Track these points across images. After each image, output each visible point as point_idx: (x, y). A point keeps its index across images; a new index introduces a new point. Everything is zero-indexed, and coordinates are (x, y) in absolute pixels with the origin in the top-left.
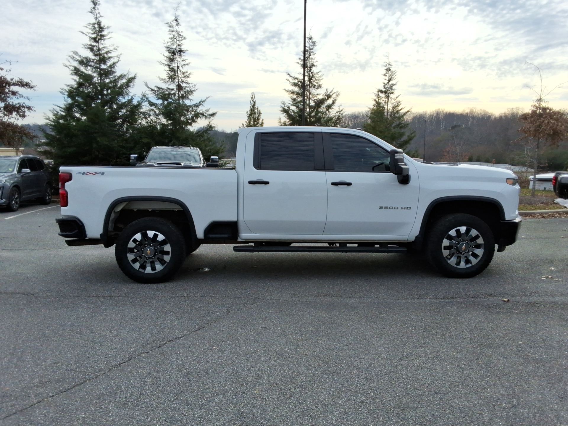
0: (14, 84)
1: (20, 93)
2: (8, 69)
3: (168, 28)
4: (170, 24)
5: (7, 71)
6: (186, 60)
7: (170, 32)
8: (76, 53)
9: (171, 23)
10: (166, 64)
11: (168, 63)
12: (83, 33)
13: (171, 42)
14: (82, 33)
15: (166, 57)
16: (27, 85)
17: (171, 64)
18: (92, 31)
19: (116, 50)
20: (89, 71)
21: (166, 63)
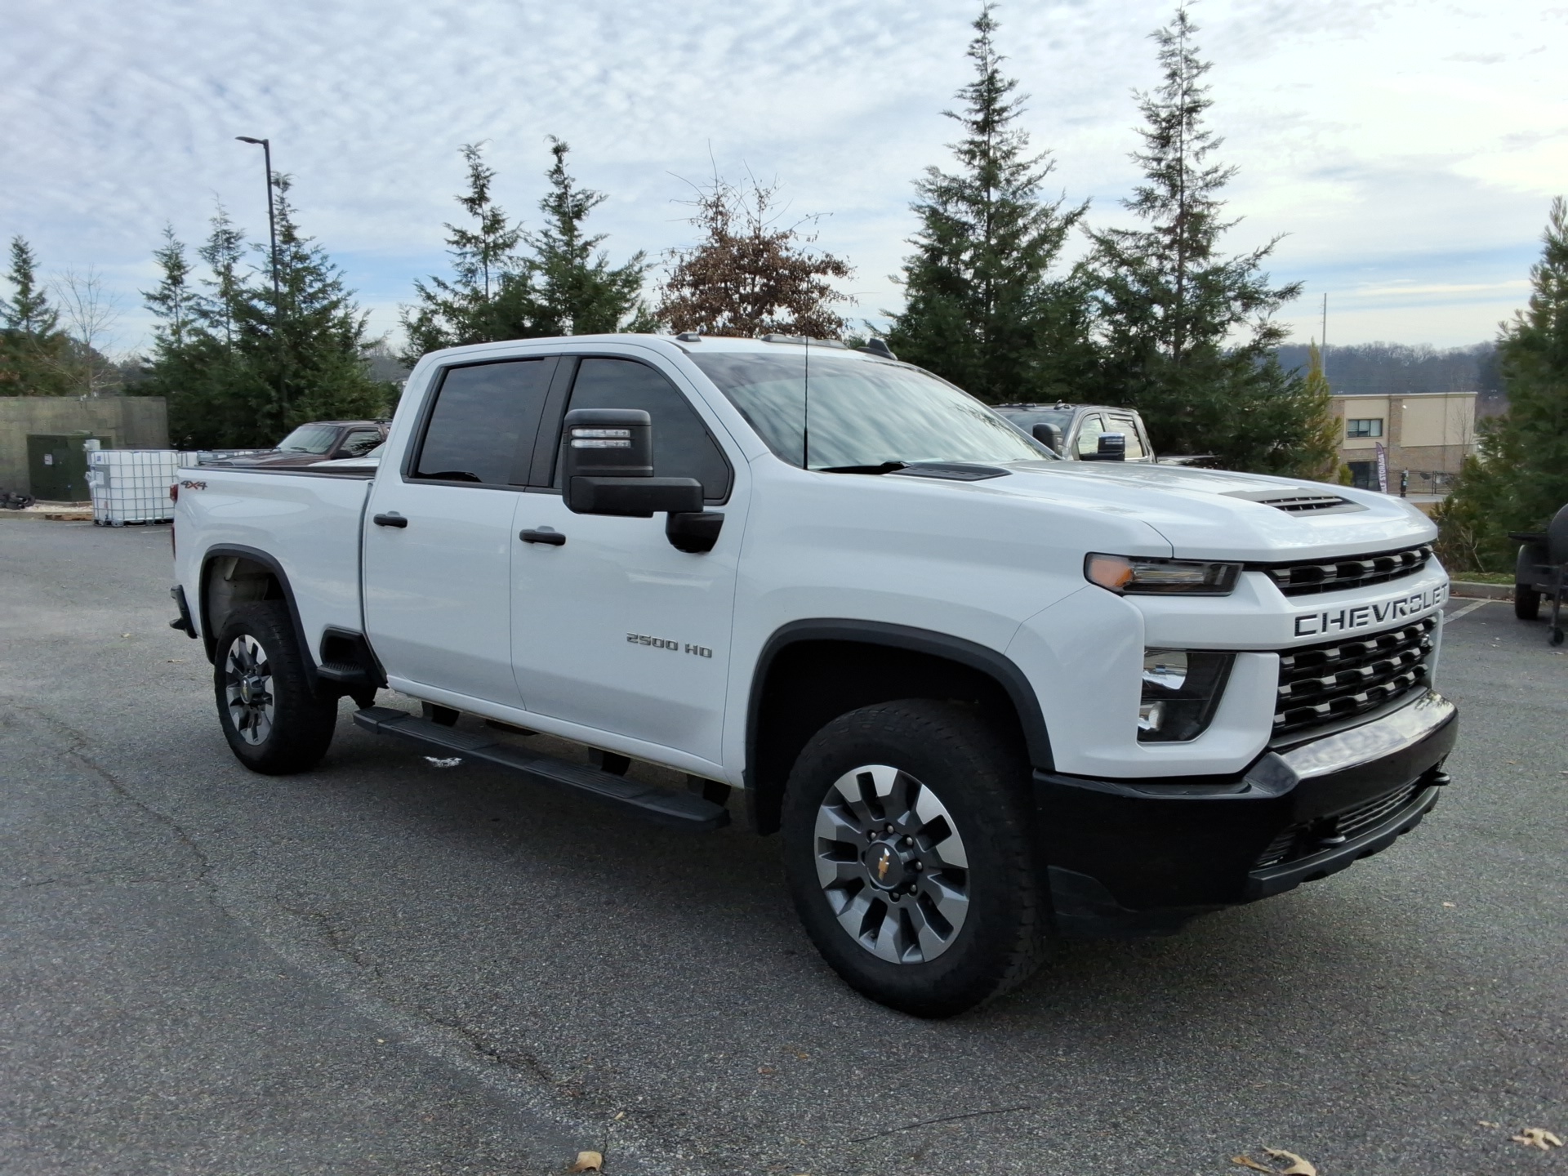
0: (822, 269)
1: (833, 287)
2: (812, 234)
3: (1159, 47)
4: (1164, 33)
5: (809, 240)
6: (1208, 133)
7: (1163, 60)
8: (934, 171)
9: (1166, 31)
10: (1151, 156)
11: (1156, 153)
12: (950, 115)
13: (1165, 88)
14: (947, 117)
15: (1151, 136)
16: (838, 269)
17: (1165, 153)
18: (975, 103)
19: (1026, 143)
20: (959, 211)
21: (1149, 153)
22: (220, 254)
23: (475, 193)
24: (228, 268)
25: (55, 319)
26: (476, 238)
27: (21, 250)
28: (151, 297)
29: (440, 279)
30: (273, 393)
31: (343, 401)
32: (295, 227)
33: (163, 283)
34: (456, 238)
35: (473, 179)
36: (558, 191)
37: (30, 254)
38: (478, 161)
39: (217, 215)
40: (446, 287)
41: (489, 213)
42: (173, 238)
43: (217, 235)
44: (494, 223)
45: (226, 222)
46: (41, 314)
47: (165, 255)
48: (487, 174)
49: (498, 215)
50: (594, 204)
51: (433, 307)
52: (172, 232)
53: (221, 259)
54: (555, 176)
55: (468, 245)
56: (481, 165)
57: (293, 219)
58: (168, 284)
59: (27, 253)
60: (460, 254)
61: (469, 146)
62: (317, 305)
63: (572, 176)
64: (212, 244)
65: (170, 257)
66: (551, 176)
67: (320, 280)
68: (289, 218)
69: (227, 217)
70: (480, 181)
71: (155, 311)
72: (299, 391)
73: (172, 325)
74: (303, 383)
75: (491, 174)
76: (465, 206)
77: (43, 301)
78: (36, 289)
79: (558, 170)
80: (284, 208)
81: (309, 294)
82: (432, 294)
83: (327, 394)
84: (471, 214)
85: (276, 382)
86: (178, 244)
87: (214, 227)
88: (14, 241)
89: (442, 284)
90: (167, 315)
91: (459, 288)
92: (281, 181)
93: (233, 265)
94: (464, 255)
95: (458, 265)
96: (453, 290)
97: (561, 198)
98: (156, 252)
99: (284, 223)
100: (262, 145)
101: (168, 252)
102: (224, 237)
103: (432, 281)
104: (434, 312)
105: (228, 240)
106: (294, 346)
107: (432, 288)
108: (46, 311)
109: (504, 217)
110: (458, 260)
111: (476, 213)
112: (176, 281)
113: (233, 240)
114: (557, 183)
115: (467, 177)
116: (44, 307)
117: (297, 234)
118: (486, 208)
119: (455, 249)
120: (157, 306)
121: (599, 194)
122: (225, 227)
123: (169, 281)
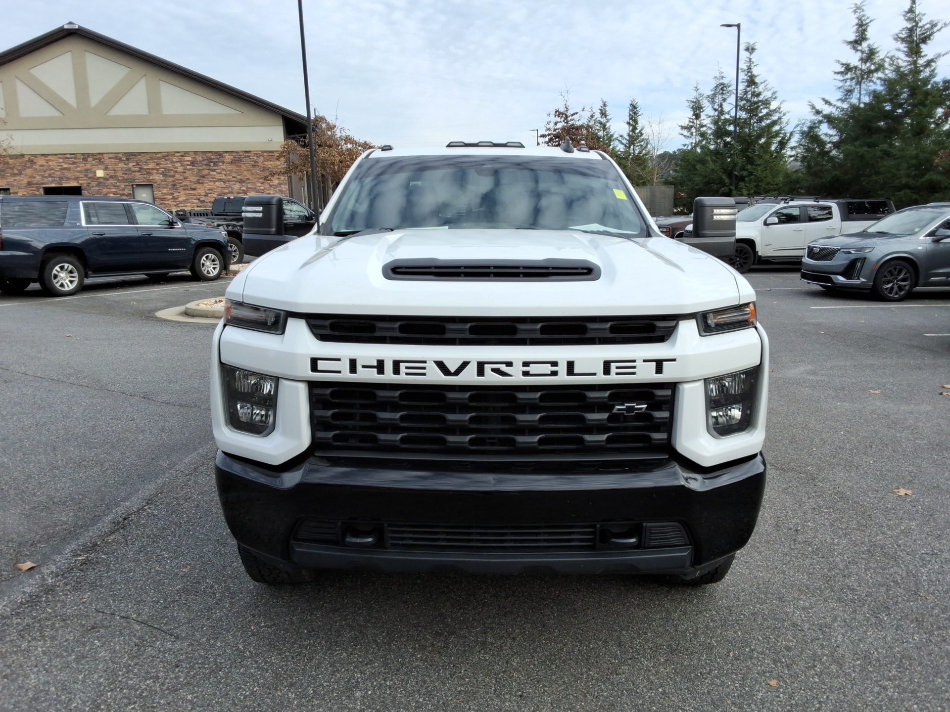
22: (717, 98)
23: (857, 36)
24: (721, 105)
25: (647, 144)
26: (856, 68)
27: (634, 107)
28: (683, 128)
29: (826, 99)
30: (727, 181)
31: (768, 183)
32: (756, 76)
33: (690, 118)
34: (842, 69)
35: (856, 27)
36: (909, 25)
37: (638, 109)
38: (862, 13)
39: (718, 75)
40: (830, 104)
41: (867, 49)
42: (698, 92)
43: (716, 87)
44: (871, 54)
45: (723, 77)
46: (639, 142)
47: (693, 102)
48: (868, 21)
49: (874, 49)
50: (938, 30)
51: (821, 118)
52: (698, 88)
53: (717, 101)
54: (909, 15)
55: (849, 74)
56: (863, 16)
57: (755, 71)
58: (693, 119)
59: (636, 108)
60: (843, 80)
61: (856, 4)
62: (763, 124)
63: (923, 12)
64: (713, 92)
65: (695, 102)
66: (905, 16)
67: (767, 108)
68: (752, 70)
69: (723, 75)
70: (862, 28)
71: (684, 136)
72: (742, 179)
73: (692, 143)
74: (745, 173)
75: (871, 21)
76: (849, 46)
77: (642, 134)
78: (639, 127)
79: (911, 11)
80: (750, 65)
81: (760, 117)
82: (820, 110)
83: (759, 180)
84: (854, 51)
85: (730, 175)
86: (700, 94)
87: (715, 82)
88: (631, 102)
89: (827, 102)
90: (690, 137)
91: (839, 104)
92: (750, 48)
93: (723, 104)
94: (845, 80)
95: (839, 88)
96: (835, 106)
97: (911, 30)
98: (688, 101)
99: (750, 74)
100: (736, 27)
101: (694, 100)
102: (720, 87)
103: (822, 101)
104: (820, 122)
105: (722, 89)
106: (744, 151)
107: (820, 106)
108: (643, 140)
109: (878, 50)
110: (841, 84)
111: (857, 50)
112: (697, 117)
113: (725, 88)
114: (909, 20)
115: (854, 26)
116: (642, 137)
117: (757, 80)
118: (865, 45)
119: (840, 77)
120: (685, 132)
121: (944, 22)
122: (721, 81)
123: (694, 117)
